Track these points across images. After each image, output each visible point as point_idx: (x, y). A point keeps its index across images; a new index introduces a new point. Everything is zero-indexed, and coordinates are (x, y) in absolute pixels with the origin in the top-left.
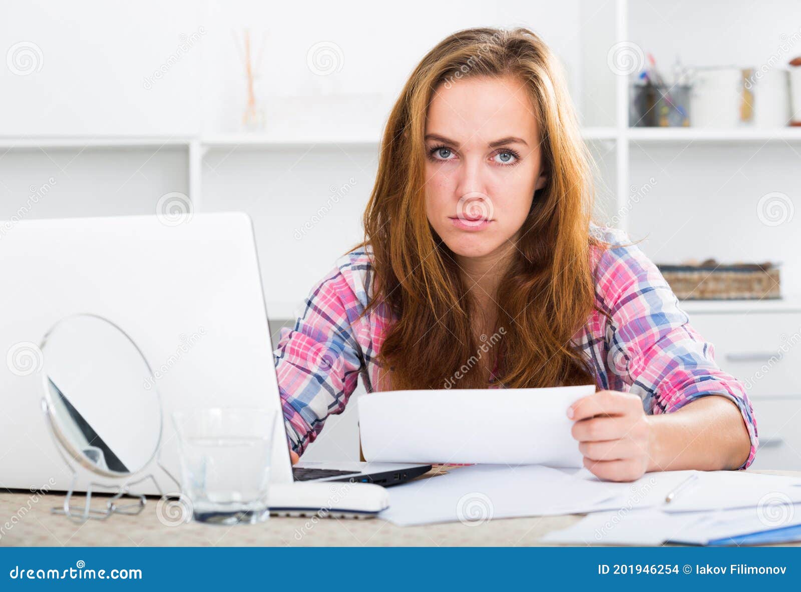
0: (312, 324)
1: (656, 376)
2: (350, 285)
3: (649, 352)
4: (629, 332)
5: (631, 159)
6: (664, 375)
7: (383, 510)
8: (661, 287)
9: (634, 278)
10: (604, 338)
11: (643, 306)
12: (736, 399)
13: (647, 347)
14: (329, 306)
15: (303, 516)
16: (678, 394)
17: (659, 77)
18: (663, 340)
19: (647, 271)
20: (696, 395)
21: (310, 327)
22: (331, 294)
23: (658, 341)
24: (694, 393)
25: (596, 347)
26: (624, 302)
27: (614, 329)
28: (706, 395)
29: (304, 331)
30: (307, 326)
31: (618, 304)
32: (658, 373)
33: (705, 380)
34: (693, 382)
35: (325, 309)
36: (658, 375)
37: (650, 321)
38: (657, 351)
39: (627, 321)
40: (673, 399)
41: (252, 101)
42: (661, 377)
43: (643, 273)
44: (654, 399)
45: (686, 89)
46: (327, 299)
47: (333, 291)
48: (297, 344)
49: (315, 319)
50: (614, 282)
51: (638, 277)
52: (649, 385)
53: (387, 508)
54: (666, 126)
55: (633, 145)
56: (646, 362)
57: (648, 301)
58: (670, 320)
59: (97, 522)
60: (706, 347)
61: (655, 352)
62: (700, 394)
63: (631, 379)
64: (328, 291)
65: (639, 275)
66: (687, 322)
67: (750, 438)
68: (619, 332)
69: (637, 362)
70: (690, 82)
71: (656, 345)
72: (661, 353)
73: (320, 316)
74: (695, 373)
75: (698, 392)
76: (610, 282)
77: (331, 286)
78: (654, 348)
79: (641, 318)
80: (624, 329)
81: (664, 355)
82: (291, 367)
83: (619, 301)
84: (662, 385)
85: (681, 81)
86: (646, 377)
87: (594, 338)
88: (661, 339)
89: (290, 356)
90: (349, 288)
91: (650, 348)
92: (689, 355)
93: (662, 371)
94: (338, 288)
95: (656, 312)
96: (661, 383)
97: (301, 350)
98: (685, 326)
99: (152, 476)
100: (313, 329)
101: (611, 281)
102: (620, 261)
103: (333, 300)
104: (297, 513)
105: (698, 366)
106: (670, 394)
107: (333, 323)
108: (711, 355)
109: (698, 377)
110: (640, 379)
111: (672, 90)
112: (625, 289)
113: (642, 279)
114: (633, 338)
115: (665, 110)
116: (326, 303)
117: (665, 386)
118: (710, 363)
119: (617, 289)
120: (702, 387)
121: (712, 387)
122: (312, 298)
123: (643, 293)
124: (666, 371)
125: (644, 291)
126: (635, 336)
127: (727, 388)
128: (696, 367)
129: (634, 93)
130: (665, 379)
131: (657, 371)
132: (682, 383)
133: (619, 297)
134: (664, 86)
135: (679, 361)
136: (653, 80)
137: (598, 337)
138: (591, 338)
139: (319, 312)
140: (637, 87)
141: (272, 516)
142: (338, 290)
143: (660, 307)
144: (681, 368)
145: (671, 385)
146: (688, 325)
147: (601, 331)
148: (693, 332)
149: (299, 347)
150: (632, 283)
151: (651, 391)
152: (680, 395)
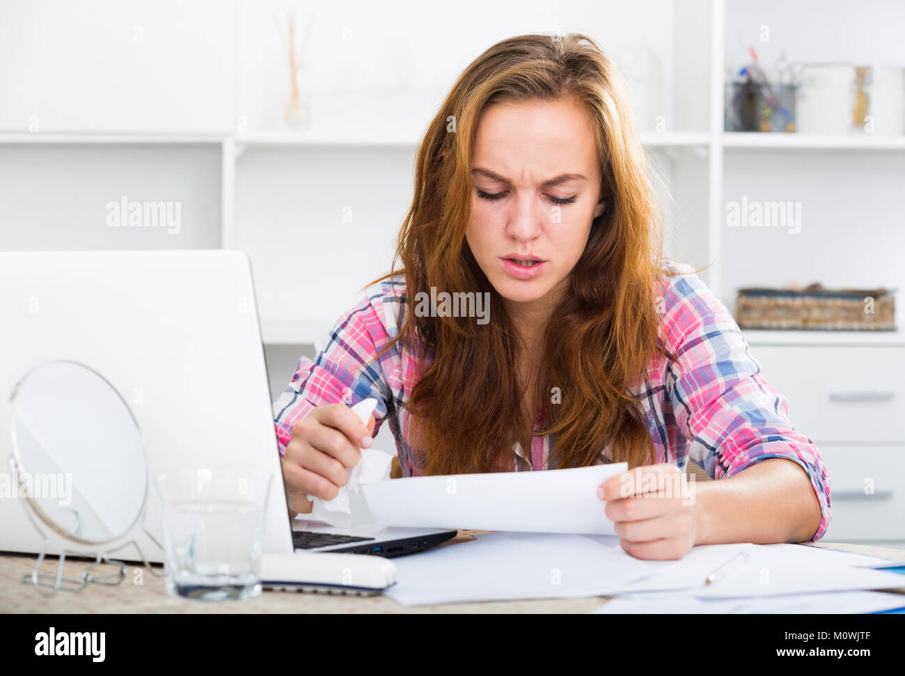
0: (336, 360)
1: (720, 432)
2: (381, 319)
3: (712, 406)
4: (692, 382)
5: (726, 167)
6: (727, 432)
7: (389, 586)
8: (730, 331)
9: (700, 320)
10: (664, 387)
11: (708, 352)
12: (806, 464)
13: (711, 400)
14: (358, 341)
15: (300, 591)
16: (742, 454)
17: (761, 74)
18: (730, 392)
19: (714, 313)
20: (761, 457)
21: (334, 364)
22: (360, 329)
23: (723, 394)
24: (759, 455)
25: (655, 397)
26: (687, 348)
27: (675, 378)
28: (771, 457)
29: (327, 367)
30: (331, 362)
31: (681, 349)
32: (721, 430)
33: (774, 441)
34: (760, 442)
35: (353, 344)
36: (722, 432)
37: (716, 370)
38: (722, 405)
39: (690, 369)
40: (737, 460)
41: (295, 94)
42: (725, 434)
43: (710, 315)
44: (716, 458)
45: (792, 89)
46: (355, 333)
47: (363, 325)
48: (320, 382)
49: (340, 355)
50: (676, 325)
51: (704, 319)
52: (711, 443)
53: (395, 584)
54: (768, 131)
55: (728, 151)
56: (709, 417)
57: (714, 347)
58: (737, 369)
59: (70, 594)
60: (777, 401)
61: (720, 406)
62: (766, 456)
63: (692, 435)
64: (357, 325)
65: (704, 317)
66: (758, 372)
67: (821, 509)
68: (681, 381)
69: (698, 416)
70: (796, 82)
71: (721, 398)
72: (726, 407)
73: (346, 352)
74: (763, 432)
75: (763, 453)
76: (671, 323)
77: (360, 319)
78: (718, 401)
79: (706, 366)
80: (686, 379)
81: (730, 409)
82: (310, 408)
83: (681, 346)
84: (725, 444)
85: (787, 79)
86: (708, 433)
87: (653, 386)
88: (727, 391)
89: (310, 394)
90: (381, 323)
91: (714, 401)
92: (757, 411)
93: (727, 427)
94: (368, 322)
95: (724, 360)
96: (724, 441)
97: (323, 390)
98: (756, 377)
99: (134, 543)
100: (338, 366)
101: (674, 324)
102: (685, 300)
103: (362, 335)
104: (293, 588)
105: (767, 423)
106: (734, 454)
107: (362, 362)
108: (784, 409)
109: (766, 436)
110: (701, 435)
111: (776, 89)
112: (689, 332)
113: (709, 321)
114: (696, 389)
115: (766, 112)
116: (354, 338)
117: (728, 445)
118: (781, 420)
119: (680, 331)
120: (768, 448)
121: (779, 450)
122: (338, 330)
123: (709, 338)
124: (731, 428)
125: (710, 335)
126: (698, 386)
127: (797, 451)
128: (764, 425)
129: (731, 92)
130: (729, 437)
131: (721, 427)
132: (747, 442)
133: (682, 341)
134: (767, 85)
135: (746, 417)
136: (755, 77)
137: (657, 385)
138: (649, 386)
139: (346, 347)
140: (736, 84)
141: (265, 590)
142: (367, 325)
143: (727, 354)
144: (748, 425)
145: (735, 444)
146: (759, 376)
147: (661, 379)
148: (764, 383)
149: (322, 386)
150: (697, 326)
151: (713, 449)
152: (744, 456)
